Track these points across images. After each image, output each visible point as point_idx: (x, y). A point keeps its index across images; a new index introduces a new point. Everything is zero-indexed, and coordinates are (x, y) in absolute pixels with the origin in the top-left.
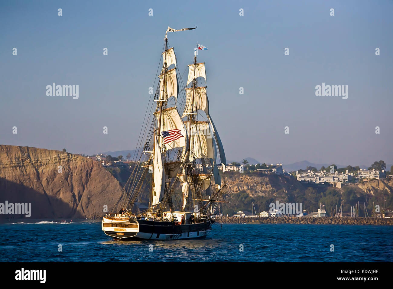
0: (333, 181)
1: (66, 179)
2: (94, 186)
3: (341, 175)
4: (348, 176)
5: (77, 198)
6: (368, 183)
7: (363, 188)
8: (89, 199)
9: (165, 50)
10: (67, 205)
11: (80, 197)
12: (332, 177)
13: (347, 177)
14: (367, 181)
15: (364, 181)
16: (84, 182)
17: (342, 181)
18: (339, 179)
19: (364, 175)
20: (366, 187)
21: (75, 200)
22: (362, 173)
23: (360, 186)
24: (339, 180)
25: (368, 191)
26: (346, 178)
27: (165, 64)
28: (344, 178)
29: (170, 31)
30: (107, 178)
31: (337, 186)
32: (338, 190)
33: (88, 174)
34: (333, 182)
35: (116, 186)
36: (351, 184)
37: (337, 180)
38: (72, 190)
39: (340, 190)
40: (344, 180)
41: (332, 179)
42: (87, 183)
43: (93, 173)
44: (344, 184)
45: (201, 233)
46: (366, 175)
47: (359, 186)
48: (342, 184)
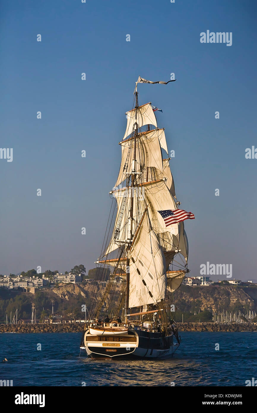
0: (28, 286)
3: (36, 279)
4: (44, 280)
6: (63, 288)
7: (58, 292)
9: (136, 107)
12: (26, 282)
13: (42, 282)
14: (62, 285)
15: (59, 285)
17: (37, 286)
18: (33, 283)
19: (60, 279)
20: (61, 292)
22: (59, 277)
23: (55, 291)
24: (34, 285)
25: (62, 296)
26: (40, 283)
27: (136, 125)
28: (39, 283)
29: (142, 82)
31: (30, 292)
32: (32, 295)
34: (26, 288)
36: (45, 289)
37: (32, 285)
39: (33, 296)
40: (39, 285)
41: (27, 284)
44: (38, 289)
46: (62, 279)
47: (53, 291)
48: (36, 290)
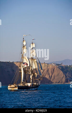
1: (47, 72)
2: (56, 73)
5: (51, 77)
8: (54, 77)
10: (48, 79)
11: (52, 77)
16: (52, 72)
21: (50, 78)
30: (59, 71)
33: (54, 70)
35: (62, 73)
38: (49, 75)
42: (53, 72)
43: (55, 70)
45: (36, 89)
